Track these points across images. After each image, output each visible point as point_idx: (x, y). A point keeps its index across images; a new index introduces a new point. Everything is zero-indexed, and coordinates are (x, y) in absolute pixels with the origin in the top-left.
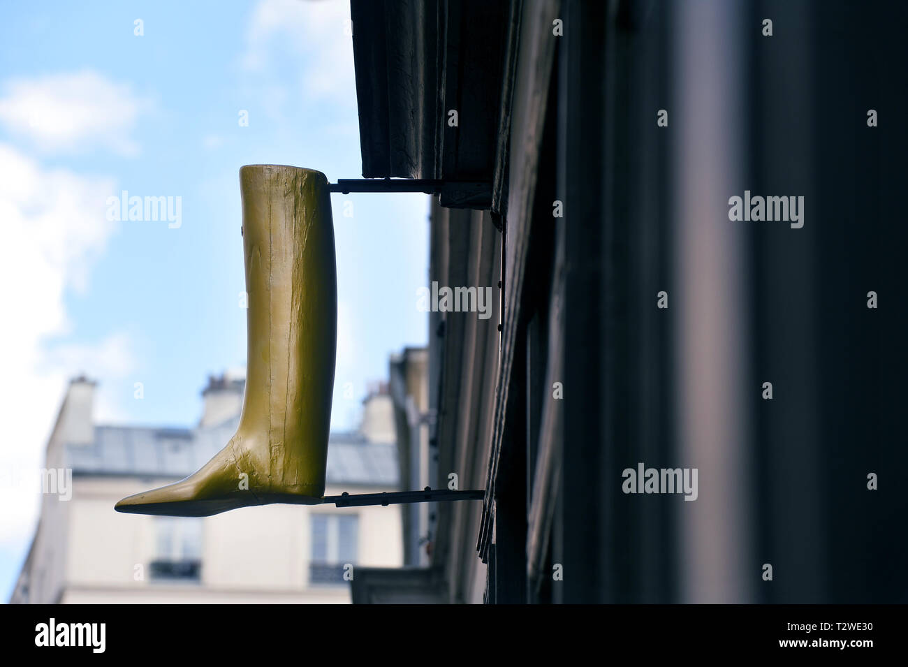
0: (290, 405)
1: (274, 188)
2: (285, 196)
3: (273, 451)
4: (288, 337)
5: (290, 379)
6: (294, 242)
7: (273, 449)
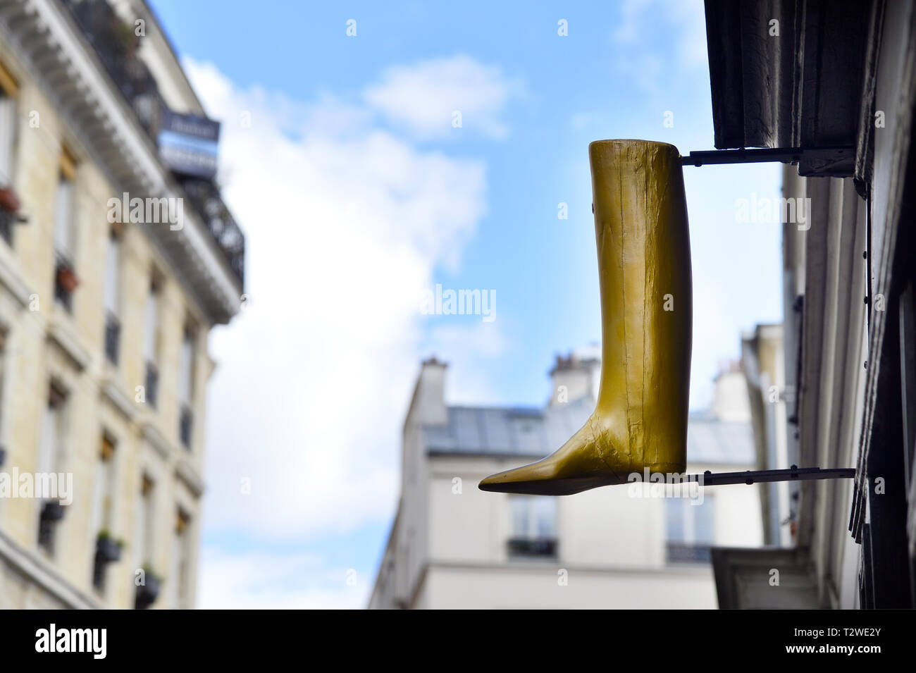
0: (647, 384)
1: (624, 163)
2: (636, 171)
3: (632, 430)
4: (642, 314)
5: (646, 357)
6: (646, 218)
7: (632, 428)
